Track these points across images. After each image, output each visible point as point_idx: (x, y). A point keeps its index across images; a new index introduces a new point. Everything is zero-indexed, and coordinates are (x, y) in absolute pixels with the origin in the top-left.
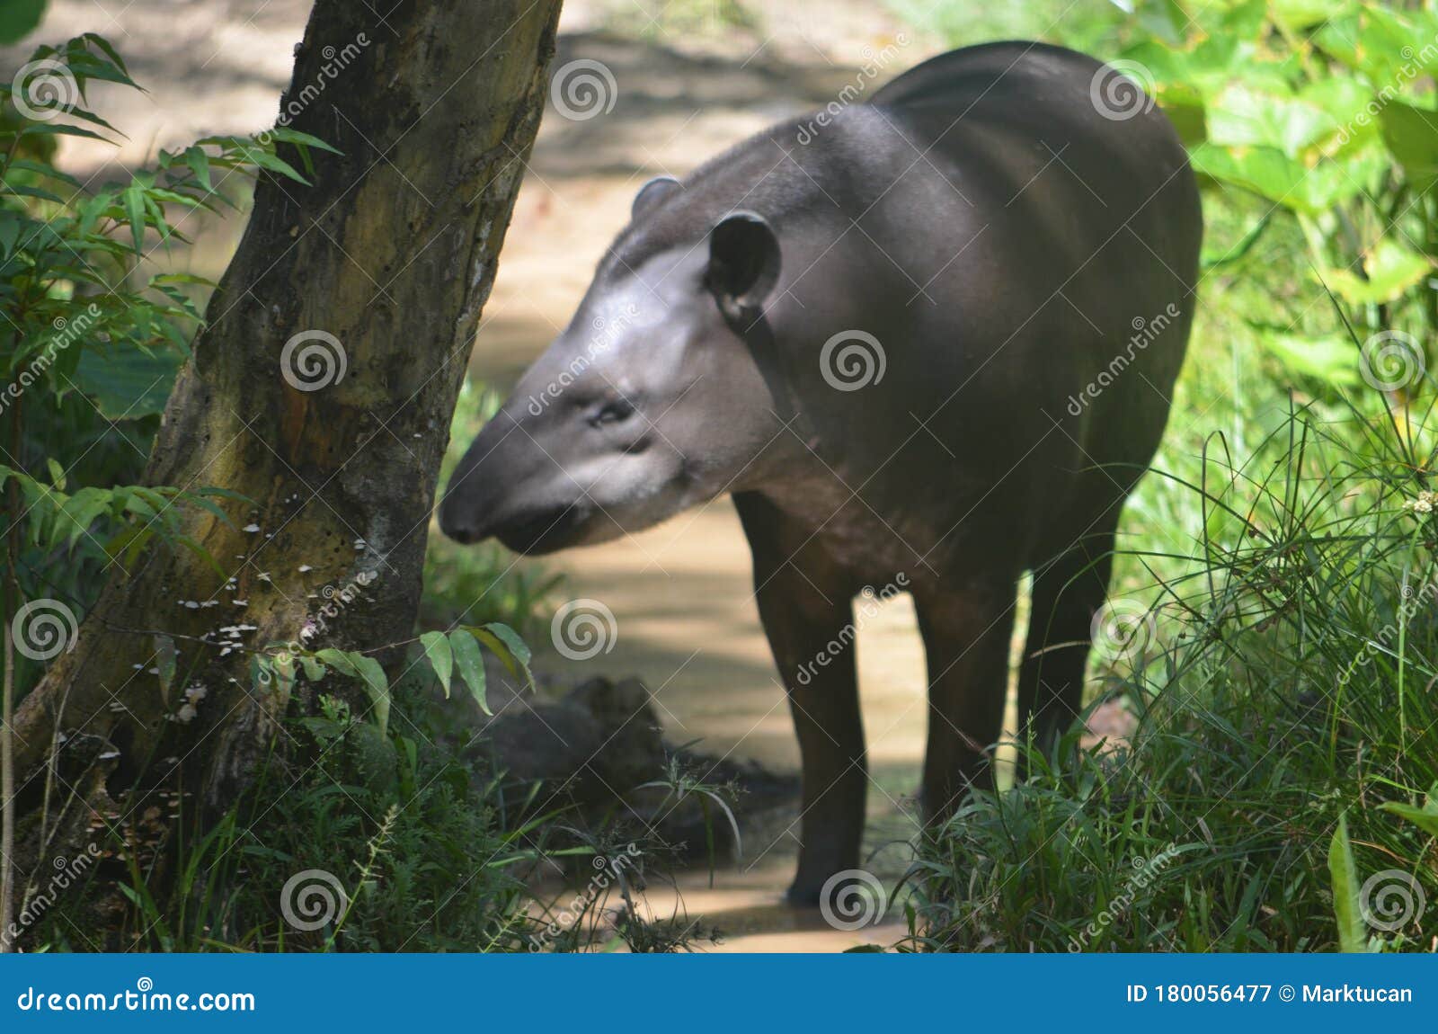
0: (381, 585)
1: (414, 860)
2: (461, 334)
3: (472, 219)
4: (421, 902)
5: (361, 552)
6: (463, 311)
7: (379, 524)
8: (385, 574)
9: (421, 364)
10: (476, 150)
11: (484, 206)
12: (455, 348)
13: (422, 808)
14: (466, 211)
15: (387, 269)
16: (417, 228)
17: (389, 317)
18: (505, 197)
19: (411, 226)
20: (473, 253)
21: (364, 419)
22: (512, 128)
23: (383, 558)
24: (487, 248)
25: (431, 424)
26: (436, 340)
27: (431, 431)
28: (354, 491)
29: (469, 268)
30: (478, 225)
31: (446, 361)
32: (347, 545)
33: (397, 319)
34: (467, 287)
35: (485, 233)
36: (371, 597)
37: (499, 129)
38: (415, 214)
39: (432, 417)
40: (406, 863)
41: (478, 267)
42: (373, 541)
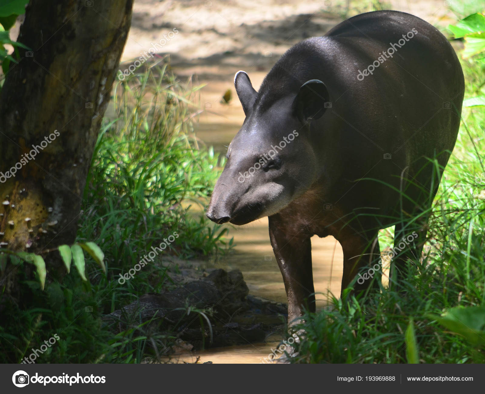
0: (59, 227)
1: (69, 339)
2: (94, 123)
3: (98, 77)
4: (71, 356)
5: (51, 213)
6: (95, 114)
7: (58, 202)
8: (60, 222)
9: (76, 137)
10: (99, 48)
11: (103, 71)
12: (91, 129)
13: (76, 318)
14: (95, 73)
15: (62, 97)
16: (75, 80)
17: (63, 117)
18: (113, 68)
19: (72, 79)
20: (99, 90)
21: (53, 158)
22: (115, 40)
23: (60, 215)
24: (105, 88)
25: (81, 161)
26: (83, 126)
27: (81, 164)
28: (48, 187)
29: (97, 97)
30: (101, 79)
31: (87, 134)
32: (45, 210)
33: (66, 118)
34: (96, 104)
35: (104, 82)
36: (55, 231)
37: (109, 40)
38: (74, 73)
39: (81, 158)
40: (66, 340)
41: (101, 97)
42: (56, 208)
